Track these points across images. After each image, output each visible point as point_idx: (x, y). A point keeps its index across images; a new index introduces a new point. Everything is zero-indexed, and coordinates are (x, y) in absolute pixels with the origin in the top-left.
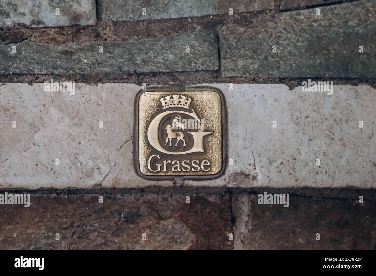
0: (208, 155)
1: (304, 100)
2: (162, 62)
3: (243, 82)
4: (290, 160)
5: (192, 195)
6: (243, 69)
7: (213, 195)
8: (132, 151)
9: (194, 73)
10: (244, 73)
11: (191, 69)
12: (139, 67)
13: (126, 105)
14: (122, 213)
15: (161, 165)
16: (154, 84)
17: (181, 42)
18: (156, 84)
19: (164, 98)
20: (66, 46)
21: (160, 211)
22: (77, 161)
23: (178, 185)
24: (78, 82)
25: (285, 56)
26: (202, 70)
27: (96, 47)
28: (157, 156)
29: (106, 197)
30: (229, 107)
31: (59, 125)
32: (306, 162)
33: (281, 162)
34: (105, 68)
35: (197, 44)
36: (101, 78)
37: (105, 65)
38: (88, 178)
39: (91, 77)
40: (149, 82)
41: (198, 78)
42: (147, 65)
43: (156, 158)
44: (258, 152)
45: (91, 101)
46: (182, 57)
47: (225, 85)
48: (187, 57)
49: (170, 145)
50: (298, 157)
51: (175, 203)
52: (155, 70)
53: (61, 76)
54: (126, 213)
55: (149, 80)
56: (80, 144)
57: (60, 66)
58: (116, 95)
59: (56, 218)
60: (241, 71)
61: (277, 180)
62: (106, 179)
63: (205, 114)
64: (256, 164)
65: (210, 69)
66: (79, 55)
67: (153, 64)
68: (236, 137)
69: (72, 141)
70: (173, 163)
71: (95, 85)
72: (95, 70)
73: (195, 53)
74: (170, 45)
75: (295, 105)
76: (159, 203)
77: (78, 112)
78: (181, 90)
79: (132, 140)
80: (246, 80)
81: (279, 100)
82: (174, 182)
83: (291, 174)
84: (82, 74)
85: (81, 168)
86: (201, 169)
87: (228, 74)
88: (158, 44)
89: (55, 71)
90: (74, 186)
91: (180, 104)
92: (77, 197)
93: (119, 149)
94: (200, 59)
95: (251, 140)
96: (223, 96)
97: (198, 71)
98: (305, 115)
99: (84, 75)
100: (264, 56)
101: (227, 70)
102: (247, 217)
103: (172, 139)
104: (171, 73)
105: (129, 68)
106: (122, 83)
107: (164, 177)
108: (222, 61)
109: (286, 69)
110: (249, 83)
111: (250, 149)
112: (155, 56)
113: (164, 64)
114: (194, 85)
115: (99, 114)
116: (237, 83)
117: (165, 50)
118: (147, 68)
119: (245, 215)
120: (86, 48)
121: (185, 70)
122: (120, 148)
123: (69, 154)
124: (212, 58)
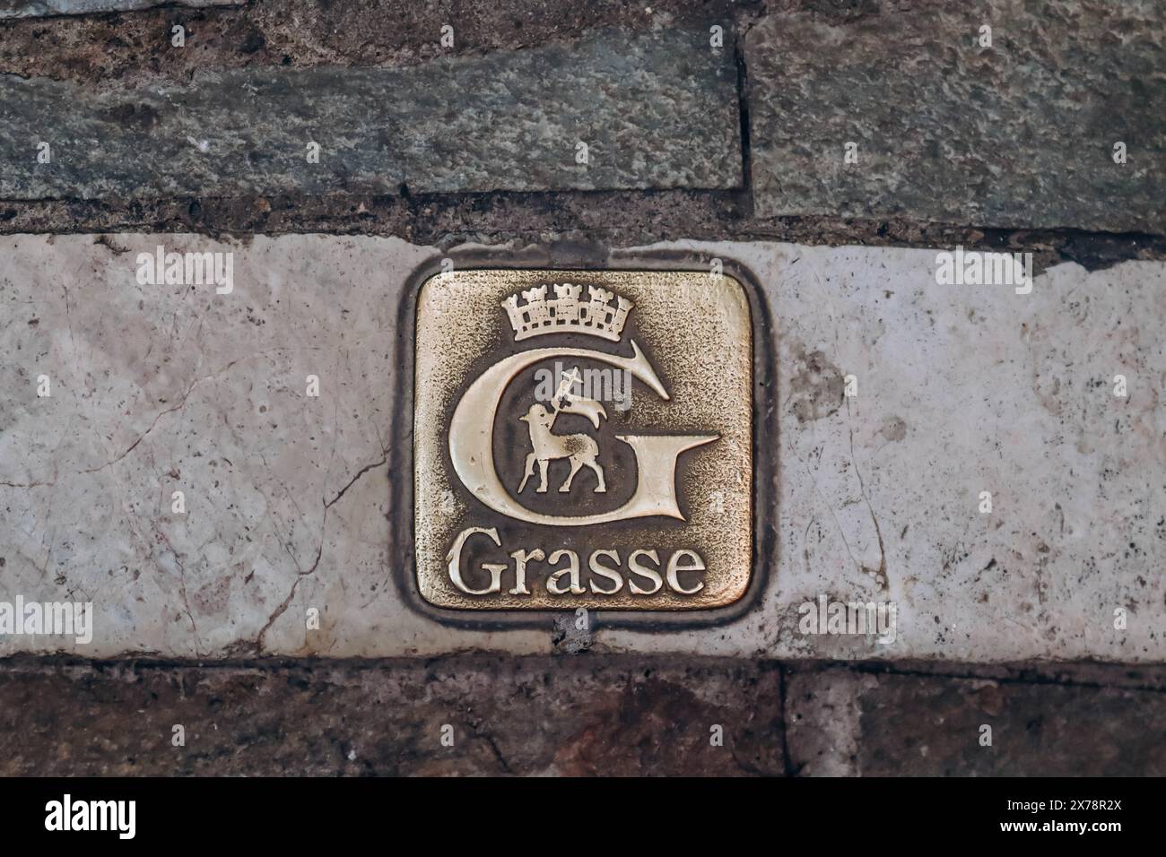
0: (694, 528)
1: (1082, 316)
2: (514, 151)
3: (840, 239)
4: (1024, 553)
5: (630, 677)
6: (841, 187)
7: (711, 679)
8: (386, 509)
9: (642, 198)
10: (845, 206)
11: (631, 182)
12: (419, 169)
13: (364, 322)
14: (352, 743)
15: (505, 567)
16: (479, 241)
17: (592, 73)
18: (485, 238)
19: (520, 296)
20: (127, 87)
21: (503, 737)
22: (163, 546)
23: (571, 648)
24: (172, 231)
25: (1008, 145)
26: (675, 187)
27: (246, 89)
28: (487, 531)
29: (290, 680)
30: (781, 337)
31: (91, 400)
32: (1088, 559)
33: (989, 560)
34: (282, 173)
35: (655, 84)
36: (266, 215)
37: (280, 162)
38: (208, 618)
39: (226, 210)
40: (458, 230)
41: (659, 218)
42: (450, 164)
43: (485, 539)
44: (897, 519)
45: (221, 304)
46: (594, 132)
47: (769, 248)
48: (614, 135)
49: (543, 488)
50: (1057, 538)
51: (564, 708)
52: (484, 183)
53: (106, 207)
54: (367, 744)
55: (459, 222)
56: (177, 477)
57: (100, 166)
58: (324, 281)
59: (93, 760)
60: (831, 194)
61: (969, 631)
62: (278, 621)
63: (685, 362)
64: (888, 565)
65: (705, 185)
66: (180, 123)
67: (475, 159)
68: (810, 455)
69: (142, 466)
70: (554, 559)
71: (239, 242)
72: (241, 183)
73: (648, 118)
74: (546, 82)
75: (1046, 337)
76: (499, 705)
77: (168, 349)
78: (587, 265)
79: (386, 466)
80: (854, 233)
81: (983, 315)
82: (556, 636)
83: (1029, 608)
84: (190, 197)
85: (177, 574)
86: (666, 584)
87: (779, 207)
88: (499, 81)
89: (79, 186)
90: (148, 648)
91: (582, 321)
92: (174, 680)
93: (334, 501)
94: (667, 142)
95: (871, 472)
96: (760, 291)
97: (661, 191)
98: (1085, 377)
99: (197, 203)
100: (926, 141)
101: (774, 189)
102: (844, 762)
103: (551, 461)
104: (547, 197)
105: (377, 173)
106: (351, 232)
107: (515, 617)
108: (757, 153)
109: (1011, 195)
110: (865, 244)
111: (867, 506)
112: (487, 130)
113: (522, 159)
114: (641, 244)
115: (254, 359)
116: (815, 243)
117: (524, 102)
118: (453, 173)
119: (837, 755)
120: (207, 93)
121: (606, 185)
122: (336, 495)
123: (131, 517)
124: (715, 142)
